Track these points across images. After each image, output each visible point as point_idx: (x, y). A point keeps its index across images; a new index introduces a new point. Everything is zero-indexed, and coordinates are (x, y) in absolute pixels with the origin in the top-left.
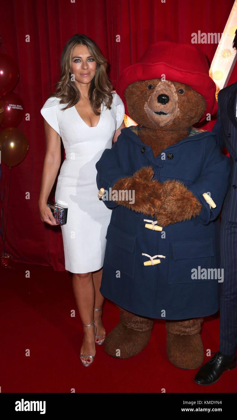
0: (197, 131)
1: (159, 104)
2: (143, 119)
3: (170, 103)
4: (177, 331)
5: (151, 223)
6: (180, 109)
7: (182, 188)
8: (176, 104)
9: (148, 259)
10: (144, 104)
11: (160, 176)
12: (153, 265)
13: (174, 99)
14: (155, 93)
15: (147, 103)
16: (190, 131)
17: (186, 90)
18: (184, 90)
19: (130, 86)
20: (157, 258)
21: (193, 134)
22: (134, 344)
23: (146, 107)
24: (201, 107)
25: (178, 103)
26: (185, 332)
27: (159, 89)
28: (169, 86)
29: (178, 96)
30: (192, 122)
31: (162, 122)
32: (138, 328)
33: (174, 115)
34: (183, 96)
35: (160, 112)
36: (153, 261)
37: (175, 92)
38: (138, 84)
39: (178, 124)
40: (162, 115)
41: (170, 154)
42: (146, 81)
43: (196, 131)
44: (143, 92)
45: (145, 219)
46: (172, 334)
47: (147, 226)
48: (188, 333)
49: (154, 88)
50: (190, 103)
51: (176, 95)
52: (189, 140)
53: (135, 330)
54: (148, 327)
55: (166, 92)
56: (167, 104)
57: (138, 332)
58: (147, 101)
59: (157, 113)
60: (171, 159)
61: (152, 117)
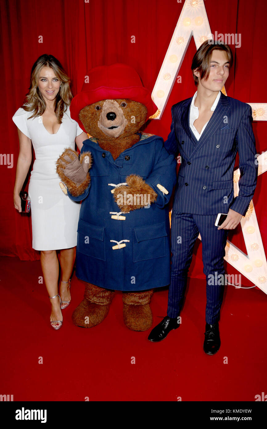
0: (147, 136)
1: (109, 121)
2: (100, 135)
3: (117, 117)
4: (132, 302)
5: (116, 215)
6: (127, 119)
7: (141, 182)
8: (122, 116)
9: (116, 244)
10: (97, 123)
11: (120, 174)
12: (120, 248)
13: (119, 114)
14: (103, 112)
15: (100, 122)
16: (141, 136)
17: (127, 102)
18: (126, 103)
19: (82, 111)
20: (123, 243)
21: (143, 138)
22: (97, 316)
23: (99, 125)
24: (143, 112)
25: (124, 115)
26: (138, 302)
27: (106, 108)
28: (112, 103)
29: (122, 109)
30: (139, 125)
31: (116, 134)
32: (100, 303)
33: (124, 125)
34: (126, 108)
35: (112, 127)
36: (120, 245)
37: (119, 107)
38: (87, 108)
39: (129, 131)
40: (114, 129)
41: (127, 156)
42: (93, 104)
43: (145, 135)
44: (93, 113)
45: (111, 212)
46: (128, 305)
47: (113, 217)
48: (141, 303)
49: (101, 109)
50: (133, 112)
51: (120, 109)
52: (141, 143)
53: (97, 304)
54: (108, 301)
55: (112, 109)
56: (115, 119)
57: (100, 305)
58: (98, 120)
59: (110, 128)
60: (127, 160)
61: (106, 133)
